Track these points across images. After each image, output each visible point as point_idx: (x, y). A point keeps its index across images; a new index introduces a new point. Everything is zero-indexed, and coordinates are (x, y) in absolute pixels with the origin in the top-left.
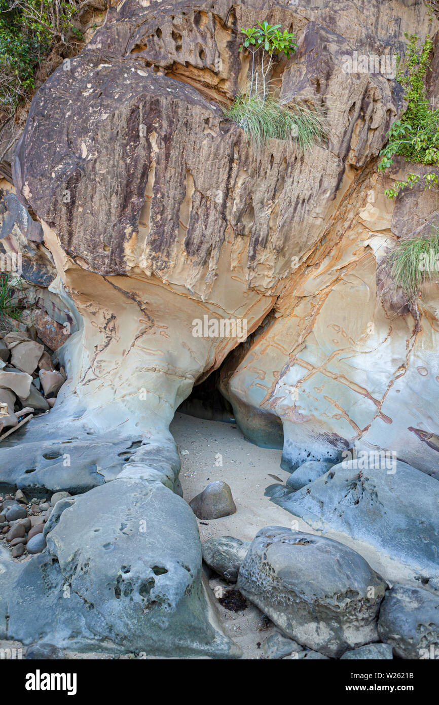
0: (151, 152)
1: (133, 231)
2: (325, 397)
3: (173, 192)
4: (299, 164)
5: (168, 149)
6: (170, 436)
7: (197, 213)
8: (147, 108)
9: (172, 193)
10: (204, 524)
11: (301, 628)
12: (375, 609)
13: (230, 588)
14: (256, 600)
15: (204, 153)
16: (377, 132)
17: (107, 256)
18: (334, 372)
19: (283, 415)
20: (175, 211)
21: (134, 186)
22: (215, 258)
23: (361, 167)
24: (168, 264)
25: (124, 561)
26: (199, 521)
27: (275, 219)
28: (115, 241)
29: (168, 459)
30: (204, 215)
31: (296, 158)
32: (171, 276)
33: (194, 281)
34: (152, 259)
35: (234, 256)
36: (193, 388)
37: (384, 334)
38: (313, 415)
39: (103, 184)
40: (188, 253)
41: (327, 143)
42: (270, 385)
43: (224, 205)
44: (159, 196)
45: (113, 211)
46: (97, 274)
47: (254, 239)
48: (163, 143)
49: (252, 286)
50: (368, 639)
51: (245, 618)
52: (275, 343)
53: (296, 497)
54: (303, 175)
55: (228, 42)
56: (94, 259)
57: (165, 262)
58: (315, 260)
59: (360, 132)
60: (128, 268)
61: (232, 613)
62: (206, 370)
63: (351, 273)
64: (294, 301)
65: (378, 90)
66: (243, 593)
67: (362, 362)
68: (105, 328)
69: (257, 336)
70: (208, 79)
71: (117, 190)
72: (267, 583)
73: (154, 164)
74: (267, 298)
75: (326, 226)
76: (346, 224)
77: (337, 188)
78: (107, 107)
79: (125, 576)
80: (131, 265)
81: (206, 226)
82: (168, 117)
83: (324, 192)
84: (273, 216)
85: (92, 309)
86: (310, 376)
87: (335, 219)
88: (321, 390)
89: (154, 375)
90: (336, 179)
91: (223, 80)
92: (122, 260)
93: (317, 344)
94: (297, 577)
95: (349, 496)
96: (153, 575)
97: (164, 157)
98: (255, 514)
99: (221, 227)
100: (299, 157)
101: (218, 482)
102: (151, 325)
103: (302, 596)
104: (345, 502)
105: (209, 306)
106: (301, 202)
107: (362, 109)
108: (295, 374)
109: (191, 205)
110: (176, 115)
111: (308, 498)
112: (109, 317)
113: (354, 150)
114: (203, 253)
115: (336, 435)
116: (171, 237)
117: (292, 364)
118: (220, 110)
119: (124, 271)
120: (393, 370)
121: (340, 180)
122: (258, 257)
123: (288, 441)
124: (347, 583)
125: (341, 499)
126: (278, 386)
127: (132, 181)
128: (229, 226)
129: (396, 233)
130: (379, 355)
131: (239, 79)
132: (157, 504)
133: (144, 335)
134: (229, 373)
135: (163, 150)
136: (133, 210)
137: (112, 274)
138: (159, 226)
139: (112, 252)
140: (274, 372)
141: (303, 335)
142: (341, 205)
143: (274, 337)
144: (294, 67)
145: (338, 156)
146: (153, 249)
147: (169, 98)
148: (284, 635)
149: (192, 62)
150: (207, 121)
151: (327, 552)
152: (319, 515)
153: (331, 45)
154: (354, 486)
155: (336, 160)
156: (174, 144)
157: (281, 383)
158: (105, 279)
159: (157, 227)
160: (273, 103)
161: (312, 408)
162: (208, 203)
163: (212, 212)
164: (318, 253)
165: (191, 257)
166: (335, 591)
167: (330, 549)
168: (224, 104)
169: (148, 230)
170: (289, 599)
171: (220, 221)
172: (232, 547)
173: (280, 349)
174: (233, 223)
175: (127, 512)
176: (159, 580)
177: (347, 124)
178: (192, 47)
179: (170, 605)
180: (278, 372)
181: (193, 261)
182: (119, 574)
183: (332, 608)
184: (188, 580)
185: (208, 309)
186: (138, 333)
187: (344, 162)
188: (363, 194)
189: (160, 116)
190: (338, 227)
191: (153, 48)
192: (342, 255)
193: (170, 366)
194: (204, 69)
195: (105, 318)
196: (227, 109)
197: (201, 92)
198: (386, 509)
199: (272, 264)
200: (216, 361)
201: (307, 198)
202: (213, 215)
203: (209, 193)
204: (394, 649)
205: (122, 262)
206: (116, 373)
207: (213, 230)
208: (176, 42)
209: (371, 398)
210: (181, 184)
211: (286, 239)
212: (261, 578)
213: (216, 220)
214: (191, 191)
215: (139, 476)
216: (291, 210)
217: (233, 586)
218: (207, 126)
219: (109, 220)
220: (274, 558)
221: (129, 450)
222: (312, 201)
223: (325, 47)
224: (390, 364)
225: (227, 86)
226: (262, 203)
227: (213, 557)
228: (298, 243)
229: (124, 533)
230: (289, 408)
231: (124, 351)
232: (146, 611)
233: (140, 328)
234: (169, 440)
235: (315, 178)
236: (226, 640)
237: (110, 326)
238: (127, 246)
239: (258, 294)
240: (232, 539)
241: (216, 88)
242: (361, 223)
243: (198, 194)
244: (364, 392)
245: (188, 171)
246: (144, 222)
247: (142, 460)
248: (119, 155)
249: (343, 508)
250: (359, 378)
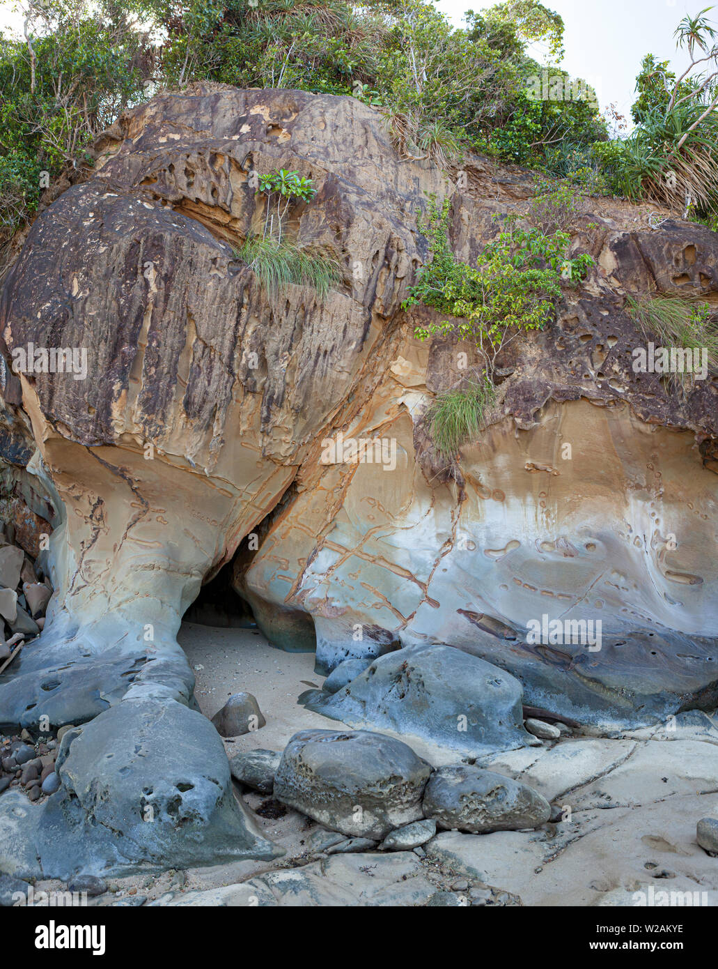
0: (148, 292)
1: (122, 387)
2: (363, 584)
3: (171, 340)
4: (319, 312)
5: (168, 290)
6: (178, 647)
7: (198, 366)
8: (148, 244)
9: (169, 341)
10: (229, 741)
11: (345, 820)
12: (420, 790)
13: (267, 799)
14: (296, 804)
15: (209, 295)
16: (403, 281)
17: (92, 421)
18: (371, 553)
19: (313, 611)
20: (172, 363)
21: (126, 332)
22: (220, 421)
23: (389, 317)
24: (163, 429)
25: (144, 783)
26: (223, 739)
27: (292, 374)
28: (101, 400)
29: (179, 674)
30: (207, 369)
31: (315, 305)
32: (167, 445)
33: (195, 450)
34: (145, 423)
35: (244, 418)
36: (202, 588)
37: (426, 505)
38: (349, 607)
39: (91, 328)
40: (188, 415)
41: (349, 290)
42: (295, 576)
43: (231, 357)
44: (154, 344)
45: (100, 362)
46: (79, 444)
47: (267, 397)
48: (163, 283)
49: (267, 454)
50: (413, 818)
51: (286, 823)
52: (299, 524)
53: (334, 700)
54: (324, 324)
55: (243, 183)
56: (77, 425)
57: (160, 426)
58: (343, 421)
59: (385, 280)
60: (116, 436)
61: (272, 821)
62: (215, 564)
63: (385, 435)
64: (320, 471)
65: (402, 241)
66: (281, 799)
67: (403, 539)
68: (91, 517)
69: (277, 517)
70: (219, 216)
71: (107, 337)
72: (305, 784)
73: (151, 307)
74: (287, 469)
75: (353, 382)
76: (377, 379)
77: (364, 339)
78: (105, 240)
79: (148, 798)
80: (119, 431)
81: (209, 381)
82: (171, 254)
83: (349, 343)
84: (289, 370)
85: (76, 493)
86: (342, 560)
87: (363, 373)
88: (357, 577)
89: (152, 573)
90: (362, 329)
91: (235, 219)
92: (109, 425)
93: (350, 522)
94: (337, 772)
95: (394, 690)
96: (179, 792)
97: (162, 299)
98: (288, 725)
99: (227, 382)
100: (319, 304)
101: (240, 694)
102: (145, 509)
103: (343, 790)
104: (390, 698)
105: (214, 481)
106: (322, 354)
107: (386, 258)
108: (325, 560)
109: (192, 357)
110: (179, 254)
111: (348, 700)
112: (94, 502)
113: (380, 298)
114: (205, 415)
115: (377, 626)
116: (167, 395)
117: (320, 548)
118: (230, 249)
119: (112, 440)
120: (438, 547)
121: (366, 330)
122: (273, 419)
123: (321, 641)
124: (390, 770)
125: (386, 695)
126: (305, 576)
127: (124, 326)
128: (237, 381)
129: (433, 390)
130: (422, 531)
131: (252, 219)
132: (171, 722)
133: (138, 524)
134: (245, 566)
135: (162, 291)
136: (123, 362)
137: (97, 444)
138: (153, 382)
139: (98, 416)
140: (299, 560)
141: (333, 511)
142: (369, 358)
143: (296, 517)
144: (312, 212)
145: (363, 304)
146: (146, 411)
147: (174, 235)
148: (328, 830)
149: (203, 199)
150: (214, 261)
151: (368, 744)
152: (361, 716)
153: (351, 195)
154: (399, 678)
155: (361, 308)
156: (175, 284)
157: (308, 572)
158: (89, 451)
159: (150, 382)
160: (289, 245)
161: (348, 599)
162: (212, 353)
163: (217, 364)
164: (346, 413)
165: (191, 420)
166: (377, 779)
167: (373, 741)
168: (235, 244)
169: (140, 386)
170: (330, 796)
171: (226, 376)
172: (265, 759)
173: (305, 531)
174: (242, 377)
175: (140, 734)
176: (186, 796)
177: (371, 272)
178: (205, 185)
179: (202, 819)
180: (303, 559)
181: (194, 424)
182: (141, 796)
183: (376, 796)
184: (217, 791)
185: (214, 485)
186: (130, 520)
187: (370, 310)
188: (393, 345)
189: (163, 254)
190: (367, 383)
191: (163, 182)
192: (373, 415)
193: (171, 561)
194: (215, 207)
195: (90, 504)
196: (239, 248)
197: (210, 229)
198: (433, 698)
199: (290, 427)
200: (227, 551)
201: (329, 349)
202: (218, 368)
203: (213, 342)
204: (437, 822)
205: (109, 429)
206: (109, 575)
207: (218, 386)
208: (188, 178)
209: (415, 581)
210: (181, 330)
211: (307, 396)
212: (298, 781)
213: (222, 374)
214: (192, 339)
215: (147, 694)
216: (311, 362)
217: (270, 797)
218: (213, 266)
219: (95, 374)
220: (311, 757)
221: (132, 669)
222: (335, 353)
223: (345, 197)
224: (434, 540)
225: (238, 226)
226: (276, 354)
227: (244, 771)
228: (320, 401)
229: (140, 755)
230: (320, 601)
231: (115, 546)
232: (178, 829)
233: (133, 514)
234: (178, 652)
235: (337, 327)
236: (267, 843)
237: (97, 515)
238: (116, 408)
239: (275, 463)
240: (263, 751)
241: (226, 226)
242: (392, 378)
243: (200, 343)
244: (407, 574)
245: (190, 315)
246: (136, 376)
247: (149, 678)
248: (113, 294)
249: (388, 704)
250: (401, 558)
